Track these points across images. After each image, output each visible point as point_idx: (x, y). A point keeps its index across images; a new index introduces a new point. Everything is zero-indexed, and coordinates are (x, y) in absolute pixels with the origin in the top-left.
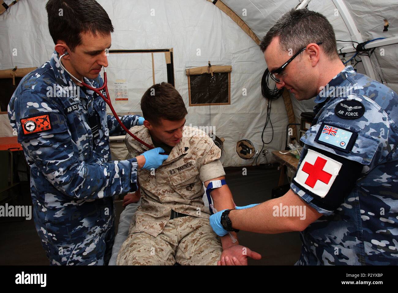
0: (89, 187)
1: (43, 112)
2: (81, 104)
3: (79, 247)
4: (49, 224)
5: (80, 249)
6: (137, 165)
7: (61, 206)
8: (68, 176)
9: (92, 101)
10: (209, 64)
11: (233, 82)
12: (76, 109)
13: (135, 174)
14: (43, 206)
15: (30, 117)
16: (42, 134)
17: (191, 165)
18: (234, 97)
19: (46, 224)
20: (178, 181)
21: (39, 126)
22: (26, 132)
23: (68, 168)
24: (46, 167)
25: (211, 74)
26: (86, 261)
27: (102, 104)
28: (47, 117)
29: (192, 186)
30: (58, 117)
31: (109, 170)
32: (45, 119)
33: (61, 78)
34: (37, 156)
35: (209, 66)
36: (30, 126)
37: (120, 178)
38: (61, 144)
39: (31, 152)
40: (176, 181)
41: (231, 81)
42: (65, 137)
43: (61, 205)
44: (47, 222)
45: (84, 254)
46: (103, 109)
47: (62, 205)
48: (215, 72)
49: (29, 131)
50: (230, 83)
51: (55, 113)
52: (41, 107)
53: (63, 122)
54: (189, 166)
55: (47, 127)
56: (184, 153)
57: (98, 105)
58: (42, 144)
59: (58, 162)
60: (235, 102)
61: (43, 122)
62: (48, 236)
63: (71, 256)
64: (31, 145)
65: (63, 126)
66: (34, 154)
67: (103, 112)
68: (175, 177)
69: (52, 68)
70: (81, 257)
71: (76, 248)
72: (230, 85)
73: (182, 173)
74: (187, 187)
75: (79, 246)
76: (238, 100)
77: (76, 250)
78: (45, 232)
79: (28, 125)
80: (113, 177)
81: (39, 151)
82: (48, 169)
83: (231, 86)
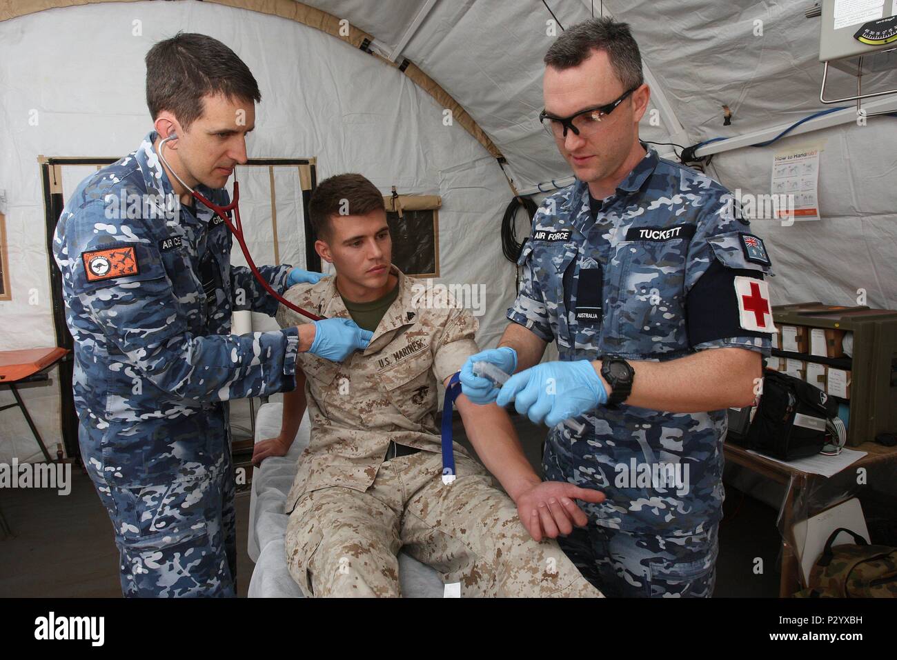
0: (202, 382)
1: (124, 242)
2: (187, 238)
3: (174, 492)
4: (109, 449)
5: (177, 495)
6: (297, 341)
7: (136, 419)
8: (162, 358)
9: (205, 234)
10: (395, 193)
11: (444, 230)
12: (179, 245)
13: (293, 357)
14: (100, 419)
15: (100, 249)
16: (119, 281)
17: (420, 345)
18: (446, 262)
19: (103, 450)
20: (395, 381)
21: (116, 266)
22: (91, 277)
23: (164, 344)
24: (124, 340)
25: (397, 212)
26: (187, 519)
27: (223, 242)
28: (130, 250)
29: (423, 394)
30: (148, 252)
31: (240, 353)
32: (127, 255)
33: (154, 186)
34: (108, 320)
35: (394, 196)
36: (99, 265)
37: (262, 365)
38: (153, 299)
39: (97, 313)
40: (392, 382)
41: (440, 228)
42: (160, 288)
43: (136, 416)
44: (105, 446)
45: (185, 505)
46: (224, 251)
47: (138, 416)
48: (406, 209)
49: (97, 275)
50: (438, 231)
51: (143, 244)
52: (120, 233)
53: (157, 261)
54: (417, 348)
55: (131, 269)
56: (406, 323)
57: (215, 241)
58: (118, 298)
59: (146, 332)
60: (449, 272)
61: (124, 260)
62: (105, 472)
63: (160, 509)
64: (98, 300)
65: (157, 267)
66: (103, 315)
67: (224, 256)
68: (390, 374)
69: (140, 169)
70: (179, 511)
71: (169, 493)
72: (438, 236)
73: (403, 363)
74: (414, 396)
75: (174, 489)
76: (455, 267)
77: (168, 497)
78: (99, 465)
79: (95, 263)
80: (248, 363)
81: (113, 311)
82: (127, 343)
83: (440, 238)
